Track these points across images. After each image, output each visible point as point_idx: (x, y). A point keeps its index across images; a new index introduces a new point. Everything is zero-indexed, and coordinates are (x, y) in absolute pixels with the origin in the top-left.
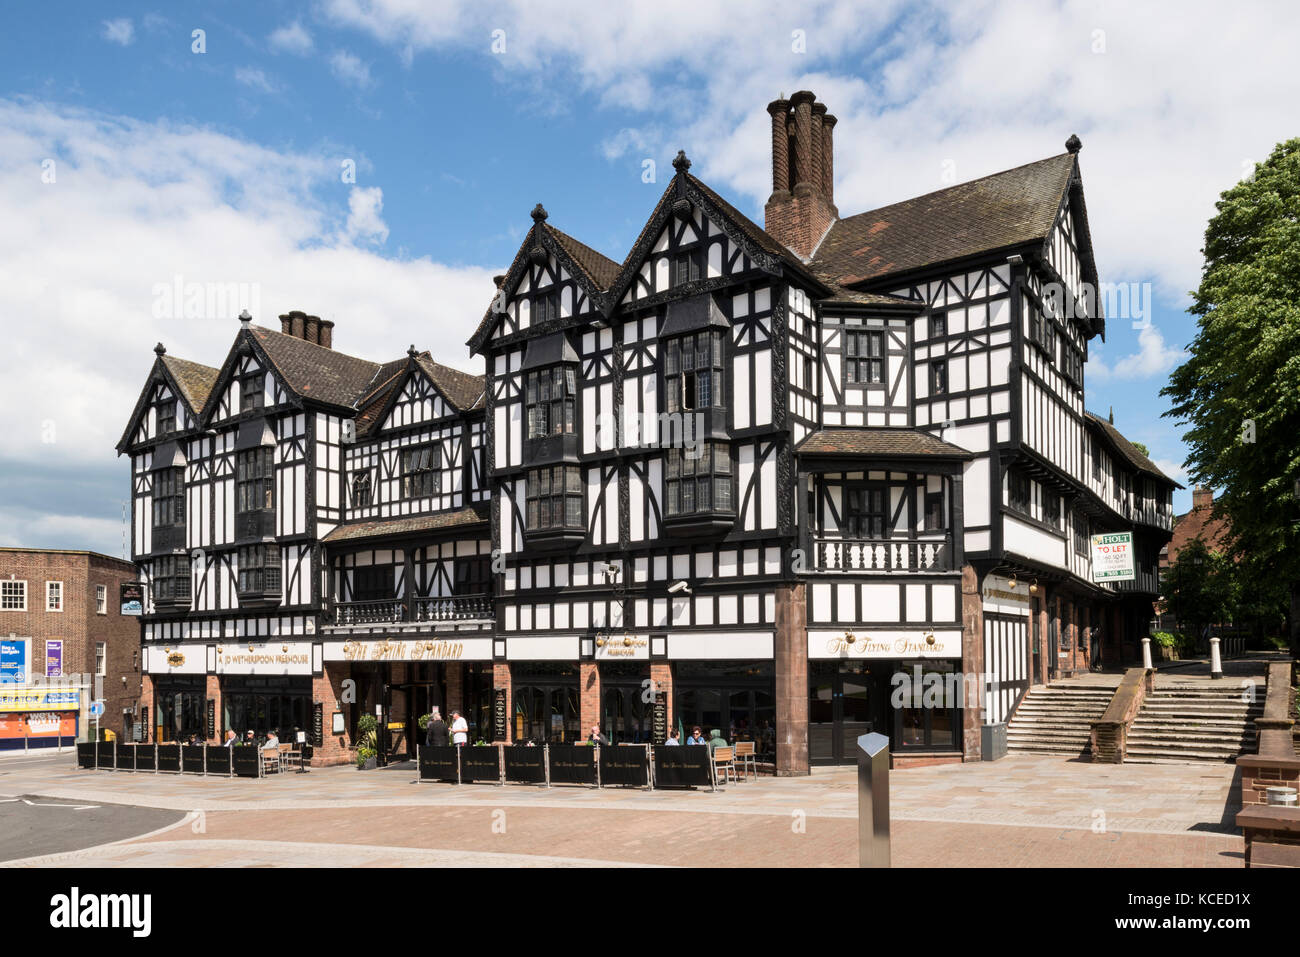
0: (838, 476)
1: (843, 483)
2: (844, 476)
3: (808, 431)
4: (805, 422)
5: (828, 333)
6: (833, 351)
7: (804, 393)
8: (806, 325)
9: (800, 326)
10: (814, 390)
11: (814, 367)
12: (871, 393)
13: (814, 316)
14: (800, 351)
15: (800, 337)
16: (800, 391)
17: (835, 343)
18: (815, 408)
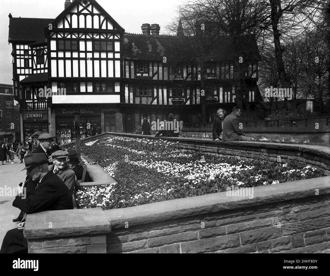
3: (27, 76)
4: (25, 74)
5: (34, 51)
6: (35, 56)
7: (24, 68)
8: (26, 51)
9: (22, 52)
10: (30, 66)
11: (30, 61)
12: (41, 65)
13: (30, 48)
14: (22, 58)
15: (22, 55)
16: (23, 68)
17: (35, 54)
18: (31, 70)
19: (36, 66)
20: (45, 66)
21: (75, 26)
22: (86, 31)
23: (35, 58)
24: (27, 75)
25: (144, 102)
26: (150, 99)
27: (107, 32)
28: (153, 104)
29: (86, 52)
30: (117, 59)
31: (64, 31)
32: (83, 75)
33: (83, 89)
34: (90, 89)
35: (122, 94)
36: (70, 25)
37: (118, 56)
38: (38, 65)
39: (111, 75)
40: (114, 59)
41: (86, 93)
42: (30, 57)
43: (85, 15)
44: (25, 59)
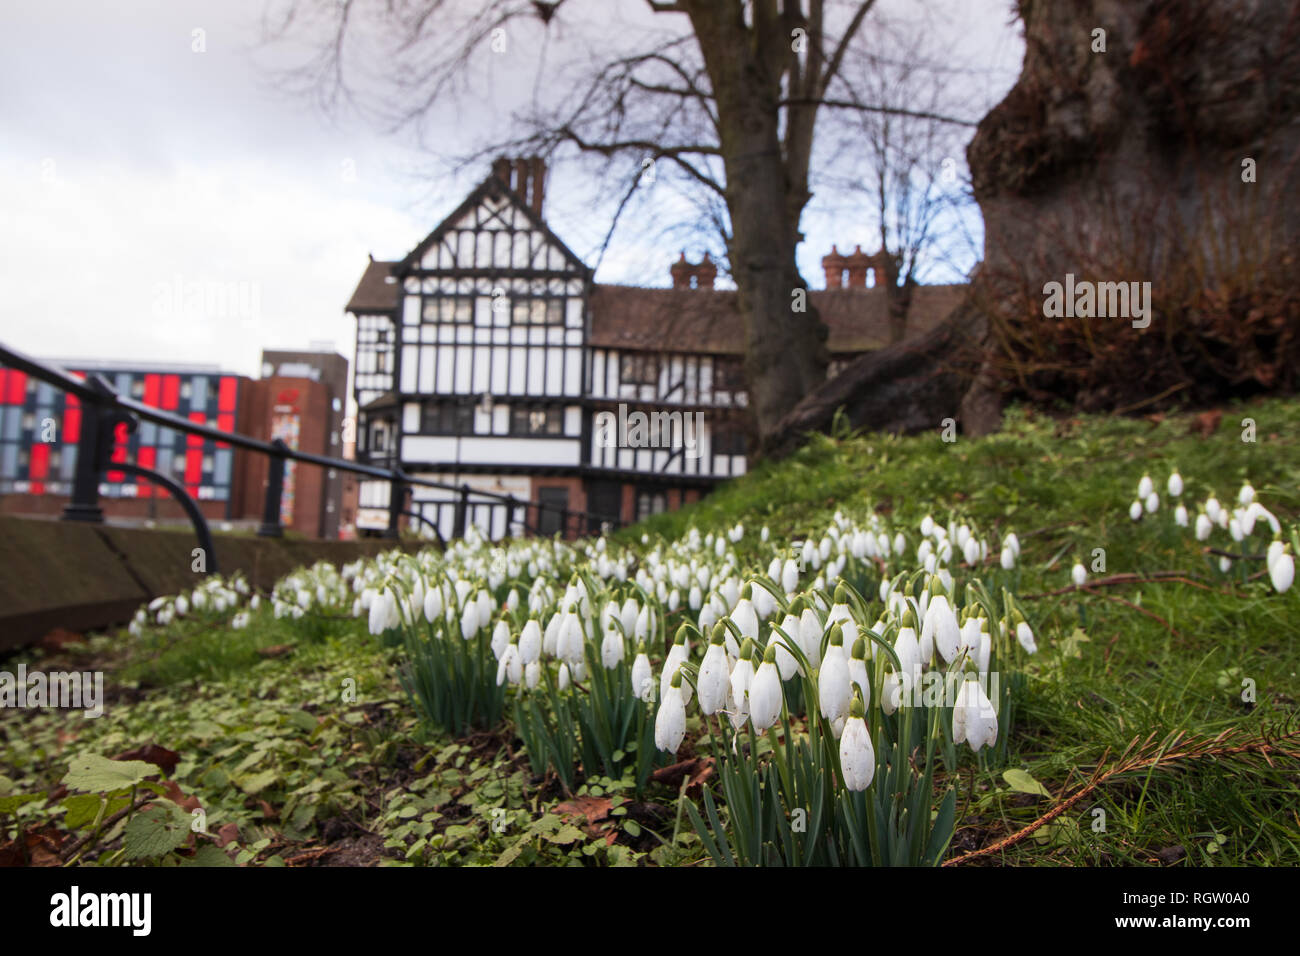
7: (375, 374)
14: (372, 351)
15: (372, 343)
16: (370, 374)
21: (466, 262)
22: (494, 274)
25: (643, 464)
26: (663, 457)
27: (548, 275)
28: (669, 471)
29: (492, 327)
30: (574, 347)
31: (439, 273)
33: (482, 424)
34: (502, 423)
35: (586, 439)
36: (455, 258)
37: (575, 338)
39: (554, 389)
40: (565, 347)
41: (492, 435)
42: (391, 347)
43: (494, 233)
44: (379, 353)
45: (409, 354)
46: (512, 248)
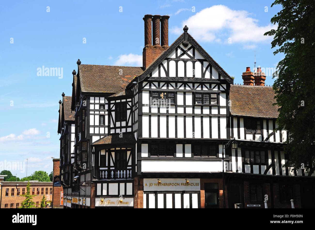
0: (114, 149)
1: (115, 151)
2: (115, 149)
3: (102, 137)
4: (99, 135)
5: (112, 106)
6: (113, 111)
7: (99, 126)
8: (102, 105)
9: (97, 107)
10: (107, 124)
11: (107, 117)
12: (122, 122)
13: (107, 102)
14: (97, 114)
15: (97, 110)
16: (97, 126)
17: (114, 108)
18: (107, 129)
19: (115, 125)
20: (127, 123)
21: (172, 74)
22: (184, 82)
23: (113, 113)
24: (102, 135)
25: (256, 171)
26: (264, 168)
27: (211, 82)
28: (268, 174)
29: (185, 106)
30: (223, 116)
31: (159, 80)
32: (181, 136)
36: (167, 73)
38: (117, 123)
39: (215, 136)
40: (219, 117)
41: (184, 159)
42: (107, 113)
43: (185, 61)
44: (101, 116)
45: (145, 120)
46: (194, 68)
